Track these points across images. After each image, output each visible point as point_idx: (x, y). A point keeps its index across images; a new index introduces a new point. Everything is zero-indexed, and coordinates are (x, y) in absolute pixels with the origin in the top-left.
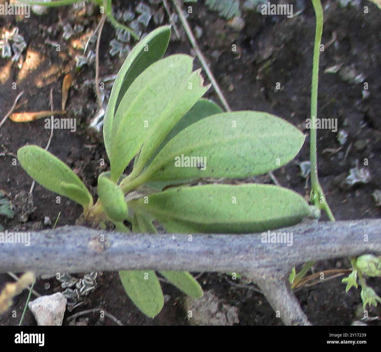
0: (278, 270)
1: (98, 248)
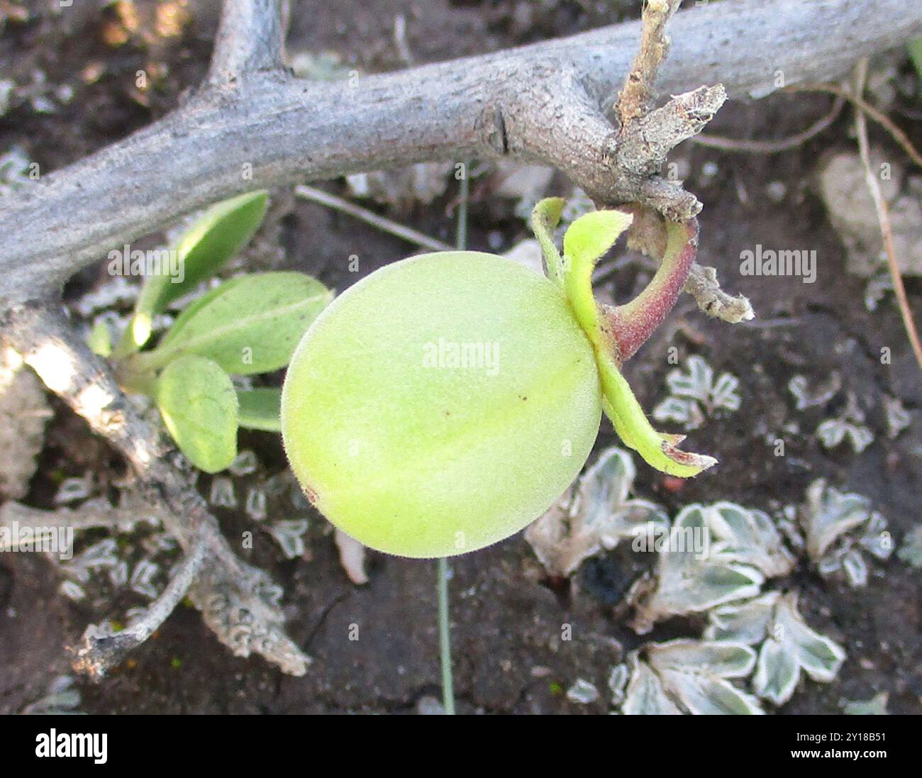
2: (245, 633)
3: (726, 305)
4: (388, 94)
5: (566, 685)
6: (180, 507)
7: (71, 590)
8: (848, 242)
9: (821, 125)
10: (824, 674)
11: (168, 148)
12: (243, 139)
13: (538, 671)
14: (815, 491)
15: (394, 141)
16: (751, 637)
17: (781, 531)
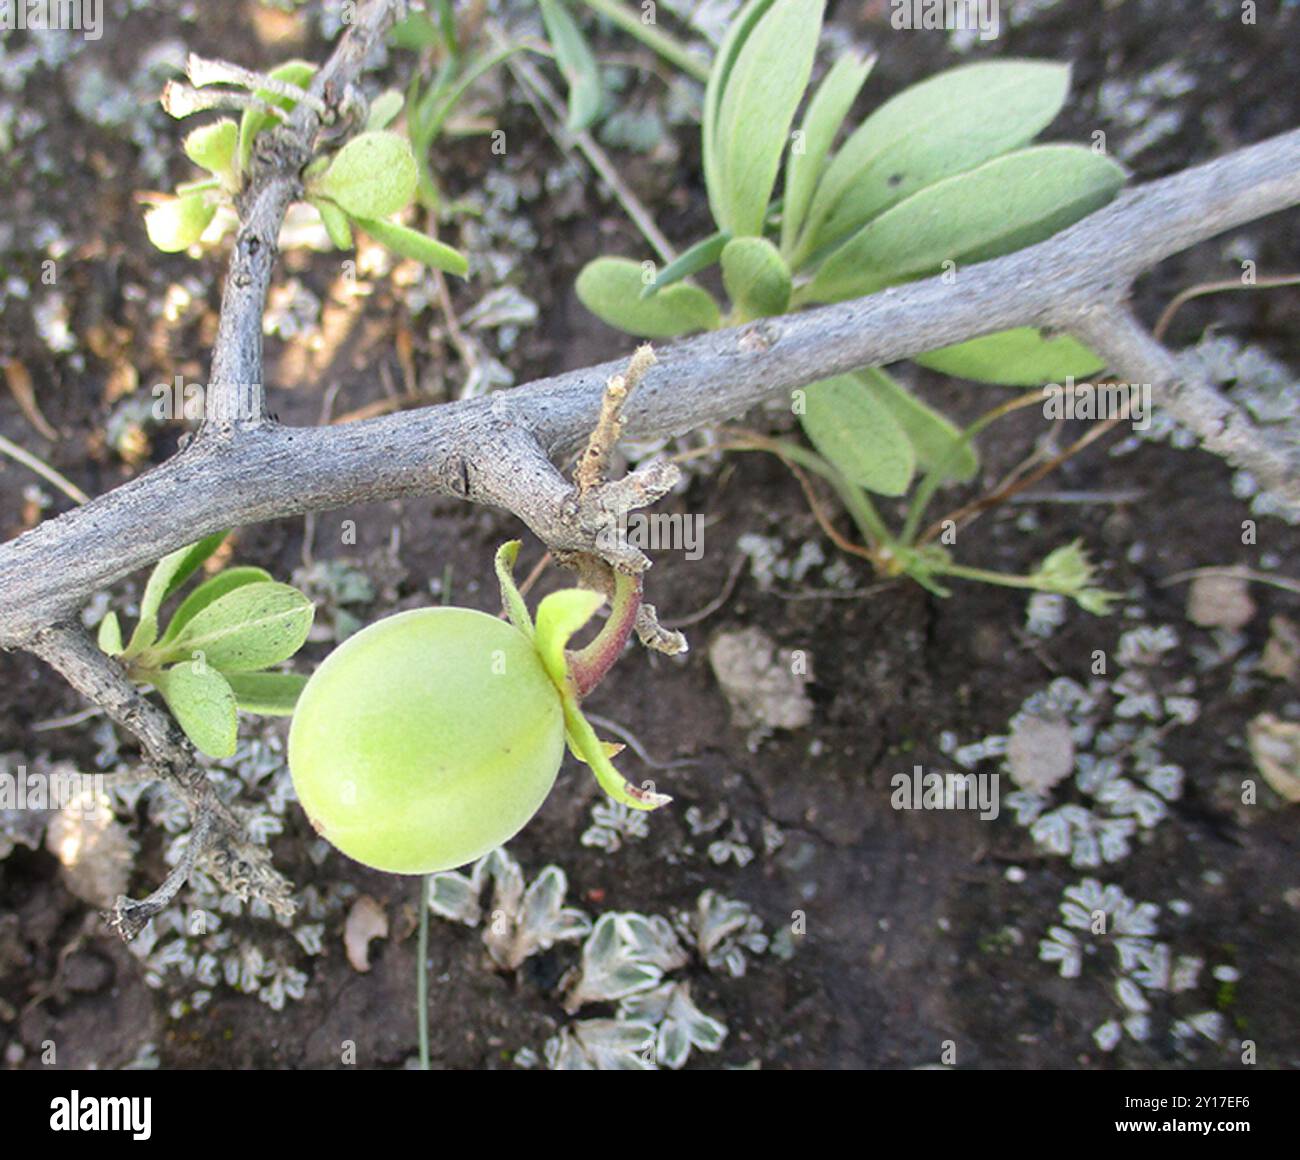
0: (1106, 288)
1: (758, 346)
2: (244, 883)
3: (665, 641)
4: (363, 443)
5: (513, 1053)
6: (187, 781)
7: (153, 980)
8: (733, 701)
9: (715, 605)
10: (710, 1046)
11: (171, 492)
12: (238, 484)
13: (494, 1041)
14: (705, 901)
15: (369, 485)
16: (652, 1016)
17: (677, 933)
